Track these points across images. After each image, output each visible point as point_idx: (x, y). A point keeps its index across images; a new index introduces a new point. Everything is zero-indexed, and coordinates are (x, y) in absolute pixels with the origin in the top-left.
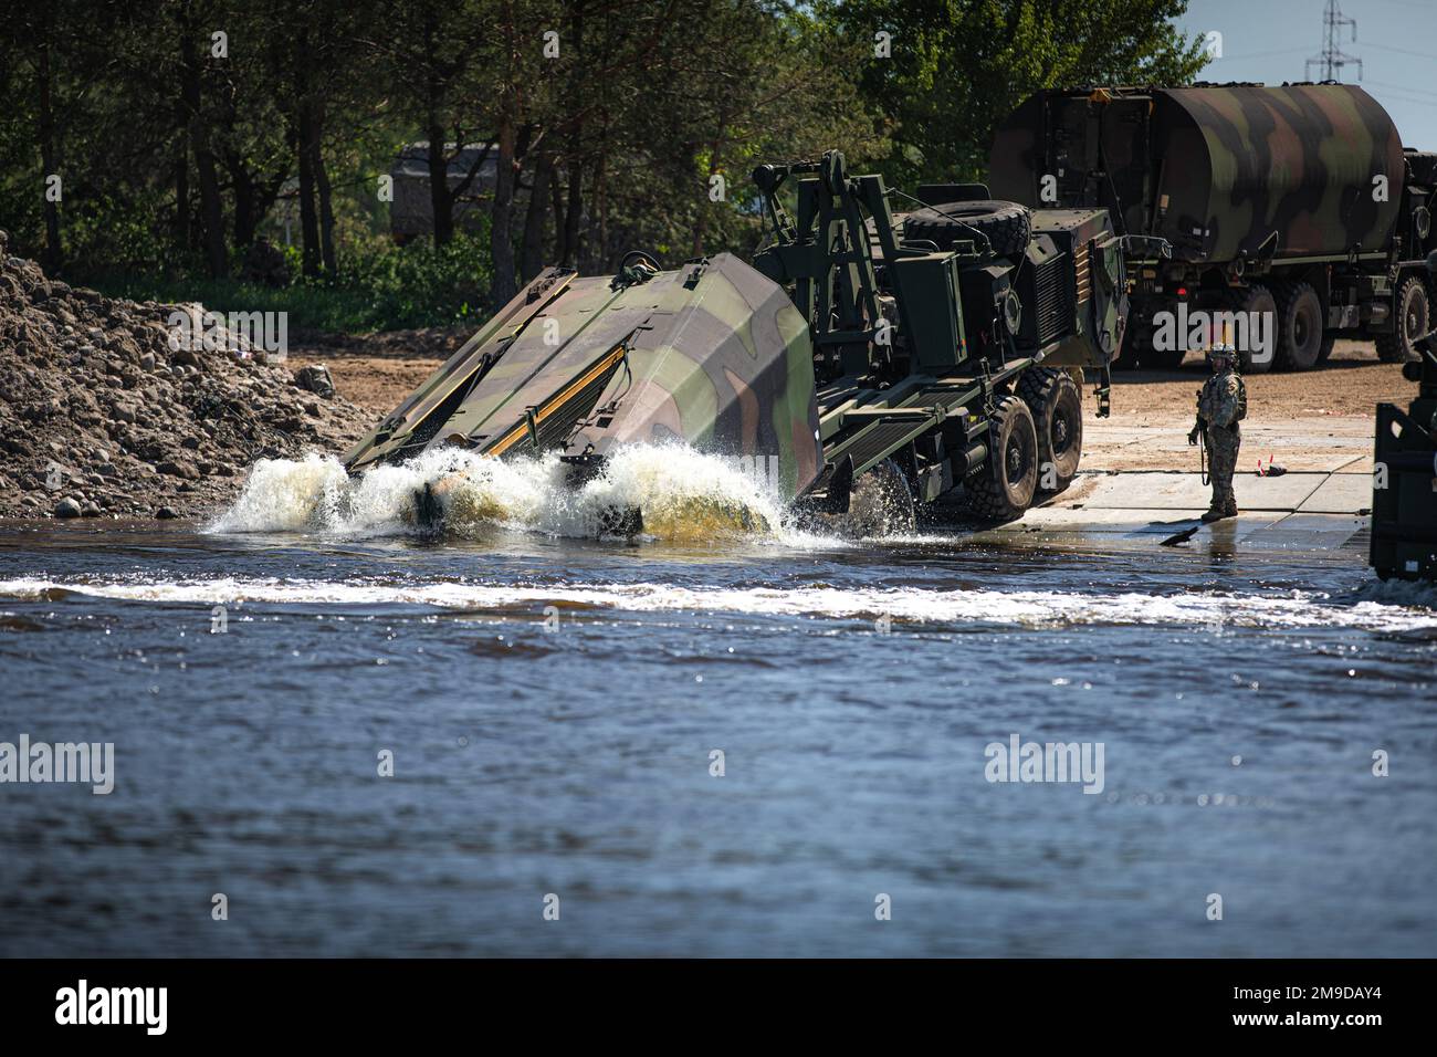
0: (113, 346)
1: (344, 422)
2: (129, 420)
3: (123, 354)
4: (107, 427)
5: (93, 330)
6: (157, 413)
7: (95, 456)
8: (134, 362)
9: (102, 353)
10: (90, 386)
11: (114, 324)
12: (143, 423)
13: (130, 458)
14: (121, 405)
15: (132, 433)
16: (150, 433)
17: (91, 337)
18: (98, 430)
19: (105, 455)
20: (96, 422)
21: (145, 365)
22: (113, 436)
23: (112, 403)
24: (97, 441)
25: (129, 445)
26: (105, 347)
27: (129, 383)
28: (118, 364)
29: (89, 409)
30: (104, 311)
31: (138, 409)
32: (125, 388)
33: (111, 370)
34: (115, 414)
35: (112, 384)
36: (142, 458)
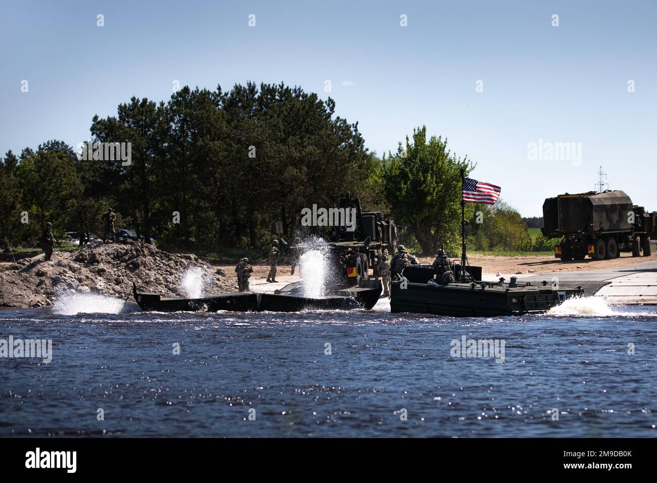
0: (168, 265)
1: (226, 282)
2: (170, 283)
3: (170, 267)
4: (165, 285)
5: (163, 261)
6: (177, 281)
7: (161, 292)
8: (173, 269)
9: (165, 267)
10: (161, 275)
11: (170, 259)
12: (173, 283)
13: (169, 292)
14: (168, 279)
15: (171, 286)
16: (174, 286)
17: (163, 263)
18: (162, 286)
19: (163, 291)
20: (162, 284)
21: (176, 269)
22: (166, 287)
23: (166, 279)
24: (162, 288)
25: (170, 289)
26: (166, 265)
27: (171, 274)
28: (169, 269)
29: (160, 281)
30: (168, 257)
31: (173, 280)
32: (170, 275)
33: (167, 271)
34: (167, 281)
35: (167, 274)
36: (172, 292)
